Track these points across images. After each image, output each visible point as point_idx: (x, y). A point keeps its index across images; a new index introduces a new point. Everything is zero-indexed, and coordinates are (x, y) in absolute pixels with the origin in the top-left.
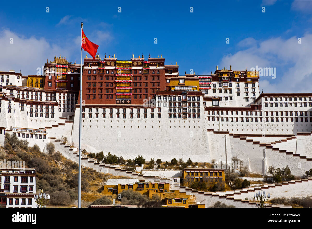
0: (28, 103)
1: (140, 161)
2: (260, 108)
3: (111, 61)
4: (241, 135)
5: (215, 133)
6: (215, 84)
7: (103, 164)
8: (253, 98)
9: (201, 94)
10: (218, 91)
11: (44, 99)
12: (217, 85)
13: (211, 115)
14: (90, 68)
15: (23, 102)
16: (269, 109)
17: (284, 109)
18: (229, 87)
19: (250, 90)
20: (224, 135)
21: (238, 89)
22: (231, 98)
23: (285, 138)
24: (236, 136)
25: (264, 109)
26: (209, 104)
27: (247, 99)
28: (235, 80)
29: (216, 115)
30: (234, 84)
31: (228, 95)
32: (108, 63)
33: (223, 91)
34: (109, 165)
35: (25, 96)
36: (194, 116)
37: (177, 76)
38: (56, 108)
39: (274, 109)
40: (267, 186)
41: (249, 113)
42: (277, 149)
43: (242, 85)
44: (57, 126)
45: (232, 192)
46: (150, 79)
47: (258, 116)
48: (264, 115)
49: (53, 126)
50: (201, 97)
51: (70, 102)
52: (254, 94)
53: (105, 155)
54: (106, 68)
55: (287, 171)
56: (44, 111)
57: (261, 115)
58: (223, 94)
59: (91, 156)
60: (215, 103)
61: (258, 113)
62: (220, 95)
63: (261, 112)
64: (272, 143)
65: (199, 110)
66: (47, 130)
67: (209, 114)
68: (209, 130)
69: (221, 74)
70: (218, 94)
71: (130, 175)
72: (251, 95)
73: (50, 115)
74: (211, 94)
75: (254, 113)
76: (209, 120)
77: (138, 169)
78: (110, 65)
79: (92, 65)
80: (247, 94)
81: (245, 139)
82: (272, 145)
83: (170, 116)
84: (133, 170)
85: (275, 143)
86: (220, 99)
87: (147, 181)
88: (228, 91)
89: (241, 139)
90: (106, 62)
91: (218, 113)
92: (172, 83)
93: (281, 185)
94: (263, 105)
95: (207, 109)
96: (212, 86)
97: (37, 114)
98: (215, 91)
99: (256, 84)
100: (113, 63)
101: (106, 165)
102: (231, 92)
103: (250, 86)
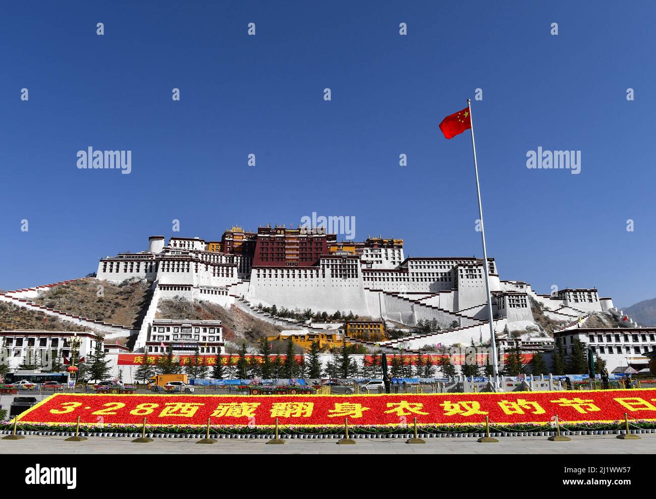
0: (212, 265)
1: (308, 315)
2: (407, 270)
3: (281, 230)
4: (393, 293)
5: (371, 291)
6: (367, 251)
7: (277, 317)
8: (400, 262)
9: (358, 257)
10: (370, 256)
11: (224, 261)
12: (369, 251)
13: (366, 276)
14: (263, 236)
15: (207, 264)
16: (415, 270)
17: (427, 270)
18: (379, 253)
19: (397, 256)
20: (378, 292)
21: (387, 254)
22: (381, 262)
23: (430, 295)
24: (388, 294)
25: (410, 270)
26: (364, 266)
27: (394, 263)
28: (384, 247)
29: (370, 276)
30: (383, 250)
31: (378, 259)
32: (279, 232)
33: (374, 256)
34: (282, 318)
35: (208, 259)
36: (353, 277)
37: (336, 243)
38: (235, 269)
39: (419, 270)
40: (419, 336)
41: (398, 274)
42: (424, 305)
43: (390, 251)
44: (236, 285)
45: (389, 342)
46: (314, 245)
47: (406, 276)
48: (410, 276)
49: (232, 284)
50: (359, 260)
51: (246, 264)
52: (400, 259)
53: (279, 309)
54: (277, 236)
55: (435, 322)
56: (225, 271)
57: (408, 275)
58: (374, 259)
59: (266, 310)
60: (369, 266)
61: (406, 274)
62: (372, 259)
63: (408, 273)
64: (419, 300)
65: (357, 272)
66: (228, 288)
67: (364, 275)
68: (366, 289)
69: (373, 242)
70: (370, 259)
71: (301, 327)
72: (397, 260)
73: (230, 275)
74: (364, 258)
75: (402, 274)
76: (365, 280)
77: (308, 322)
78: (280, 234)
79: (264, 234)
80: (394, 258)
81: (397, 296)
82: (419, 301)
83: (333, 276)
84: (304, 322)
85: (421, 300)
86: (372, 263)
87: (316, 332)
88: (378, 256)
89: (393, 296)
90: (276, 231)
91: (372, 275)
92: (333, 249)
93: (431, 335)
94: (410, 268)
95: (363, 271)
96: (365, 252)
97: (219, 274)
98: (367, 256)
99: (401, 250)
100: (282, 232)
101: (281, 318)
102: (380, 257)
103: (396, 252)
